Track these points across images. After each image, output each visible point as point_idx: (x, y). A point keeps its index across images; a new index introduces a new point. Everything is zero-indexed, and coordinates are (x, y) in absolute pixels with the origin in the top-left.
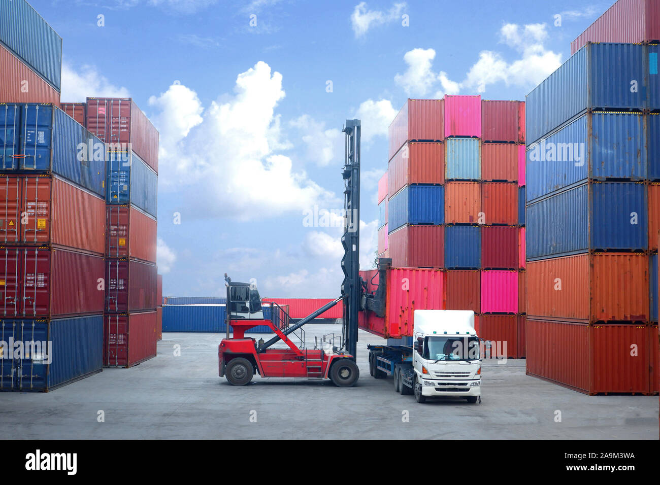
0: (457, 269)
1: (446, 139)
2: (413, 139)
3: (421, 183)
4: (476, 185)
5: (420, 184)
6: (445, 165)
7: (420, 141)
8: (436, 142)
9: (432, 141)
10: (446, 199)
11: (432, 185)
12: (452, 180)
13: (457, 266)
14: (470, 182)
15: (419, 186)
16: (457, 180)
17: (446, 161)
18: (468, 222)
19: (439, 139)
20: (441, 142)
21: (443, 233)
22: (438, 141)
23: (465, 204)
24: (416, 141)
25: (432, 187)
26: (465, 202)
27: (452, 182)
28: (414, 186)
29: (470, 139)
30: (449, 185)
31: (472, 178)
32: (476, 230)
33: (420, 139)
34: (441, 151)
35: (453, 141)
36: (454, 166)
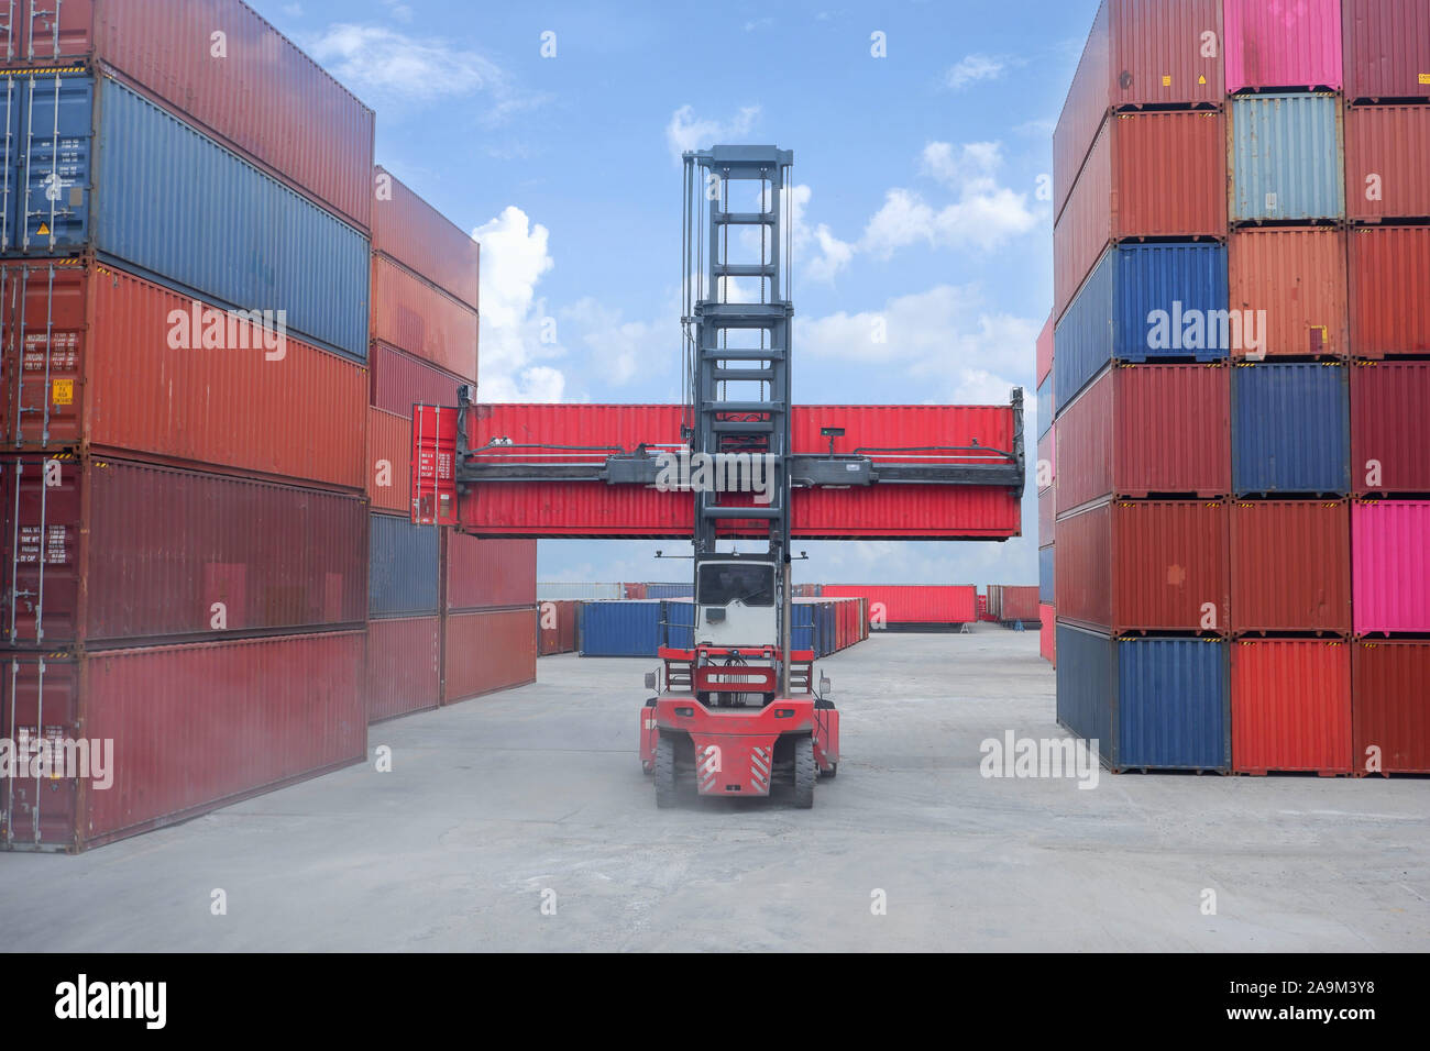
0: (1271, 496)
1: (1230, 97)
2: (1126, 102)
3: (1152, 234)
4: (1332, 236)
5: (1149, 240)
6: (1228, 178)
7: (1147, 107)
8: (1199, 108)
9: (1186, 106)
10: (1233, 283)
11: (1189, 239)
12: (1252, 223)
13: (1274, 488)
14: (1309, 228)
15: (1146, 245)
16: (1267, 223)
17: (1231, 165)
18: (1307, 351)
19: (1208, 100)
20: (1213, 108)
21: (1226, 387)
22: (1204, 106)
23: (1295, 294)
24: (1137, 110)
25: (1187, 245)
26: (1295, 291)
27: (1251, 229)
28: (1129, 246)
29: (1308, 95)
30: (1243, 240)
31: (1317, 216)
32: (1332, 377)
33: (1149, 101)
34: (1215, 134)
35: (1254, 104)
36: (1256, 180)
